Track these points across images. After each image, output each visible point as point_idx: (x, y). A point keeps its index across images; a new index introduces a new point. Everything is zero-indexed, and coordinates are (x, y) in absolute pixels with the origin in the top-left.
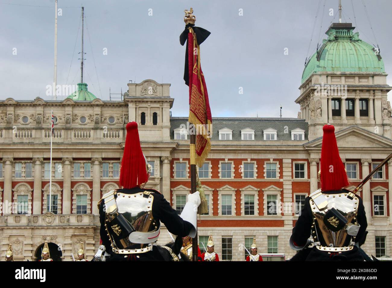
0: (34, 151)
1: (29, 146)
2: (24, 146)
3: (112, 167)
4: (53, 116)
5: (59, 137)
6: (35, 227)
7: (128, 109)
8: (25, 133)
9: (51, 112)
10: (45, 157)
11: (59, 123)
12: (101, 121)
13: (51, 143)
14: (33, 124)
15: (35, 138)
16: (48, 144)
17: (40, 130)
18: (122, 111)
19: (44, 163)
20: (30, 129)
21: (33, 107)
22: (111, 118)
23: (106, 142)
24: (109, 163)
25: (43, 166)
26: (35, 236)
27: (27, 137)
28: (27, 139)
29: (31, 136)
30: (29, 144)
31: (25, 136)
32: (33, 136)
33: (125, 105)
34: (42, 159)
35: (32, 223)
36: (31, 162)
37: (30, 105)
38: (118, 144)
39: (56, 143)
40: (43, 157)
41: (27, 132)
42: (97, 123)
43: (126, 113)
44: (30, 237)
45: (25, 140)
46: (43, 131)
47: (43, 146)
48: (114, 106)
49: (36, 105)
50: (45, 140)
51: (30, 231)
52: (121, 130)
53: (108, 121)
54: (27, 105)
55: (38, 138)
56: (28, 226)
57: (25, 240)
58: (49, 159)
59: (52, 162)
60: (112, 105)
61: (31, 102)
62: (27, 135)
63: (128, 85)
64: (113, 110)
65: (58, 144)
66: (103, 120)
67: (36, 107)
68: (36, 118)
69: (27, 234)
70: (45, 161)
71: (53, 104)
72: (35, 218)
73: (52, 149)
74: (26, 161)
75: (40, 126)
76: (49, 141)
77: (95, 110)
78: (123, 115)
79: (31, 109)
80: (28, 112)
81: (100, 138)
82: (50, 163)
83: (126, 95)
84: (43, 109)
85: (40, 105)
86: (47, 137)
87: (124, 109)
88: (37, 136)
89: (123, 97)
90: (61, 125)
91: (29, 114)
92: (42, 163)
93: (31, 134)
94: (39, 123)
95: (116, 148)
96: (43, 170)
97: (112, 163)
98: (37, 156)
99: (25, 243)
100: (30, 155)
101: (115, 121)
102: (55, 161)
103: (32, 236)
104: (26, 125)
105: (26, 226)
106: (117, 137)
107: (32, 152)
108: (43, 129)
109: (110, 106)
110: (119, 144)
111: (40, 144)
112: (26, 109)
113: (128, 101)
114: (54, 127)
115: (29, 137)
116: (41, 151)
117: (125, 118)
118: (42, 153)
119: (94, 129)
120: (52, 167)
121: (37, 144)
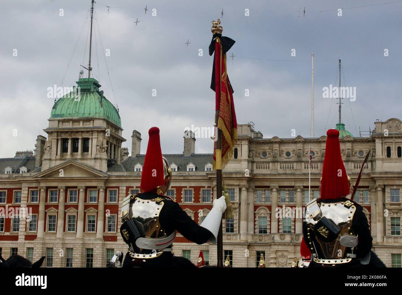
0: (296, 180)
1: (291, 176)
2: (287, 176)
3: (362, 194)
4: (311, 151)
5: (316, 169)
6: (297, 244)
7: (375, 144)
8: (288, 166)
9: (309, 147)
10: (305, 185)
11: (317, 157)
12: (352, 155)
13: (310, 174)
14: (294, 158)
15: (296, 170)
16: (308, 174)
17: (300, 163)
18: (370, 146)
19: (304, 190)
20: (292, 162)
21: (294, 144)
22: (361, 152)
23: (357, 172)
24: (360, 191)
25: (303, 193)
26: (297, 252)
27: (289, 169)
28: (289, 170)
29: (293, 168)
30: (291, 174)
31: (288, 168)
32: (295, 168)
33: (372, 140)
34: (302, 187)
35: (295, 240)
36: (293, 190)
37: (292, 142)
38: (366, 174)
39: (314, 173)
40: (303, 185)
41: (289, 165)
42: (348, 156)
43: (373, 148)
44: (293, 252)
45: (288, 171)
46: (303, 164)
47: (303, 176)
48: (363, 141)
49: (297, 142)
50: (305, 171)
51: (293, 247)
52: (369, 162)
53: (358, 154)
54: (289, 142)
55: (299, 170)
56: (291, 243)
57: (289, 255)
58: (308, 187)
59: (310, 189)
60: (361, 141)
61: (292, 139)
62: (289, 167)
63: (375, 123)
64: (362, 145)
65: (315, 175)
66: (354, 153)
67: (297, 144)
68: (297, 153)
69: (290, 250)
70: (305, 189)
71: (311, 141)
72: (297, 236)
73: (311, 178)
74: (289, 189)
75: (300, 159)
76: (307, 172)
77: (346, 145)
78: (371, 149)
79: (293, 146)
80: (290, 148)
81: (351, 170)
82: (309, 190)
83: (374, 132)
84: (303, 145)
85: (300, 142)
86: (306, 168)
87: (372, 144)
88: (298, 168)
89: (371, 134)
90: (318, 159)
91: (291, 150)
92: (303, 191)
93: (293, 166)
94: (299, 157)
95: (365, 177)
96: (303, 197)
97: (363, 191)
98: (298, 184)
99: (289, 257)
100: (293, 184)
101: (364, 155)
102: (313, 189)
103: (294, 251)
104: (289, 158)
105: (289, 243)
106: (366, 168)
107: (294, 181)
108: (303, 162)
109: (360, 141)
110: (368, 174)
111: (300, 175)
112: (288, 146)
113: (375, 137)
114: (312, 160)
115: (292, 169)
116: (301, 180)
117: (373, 152)
118: (302, 182)
119: (346, 162)
120: (311, 194)
121: (298, 174)
